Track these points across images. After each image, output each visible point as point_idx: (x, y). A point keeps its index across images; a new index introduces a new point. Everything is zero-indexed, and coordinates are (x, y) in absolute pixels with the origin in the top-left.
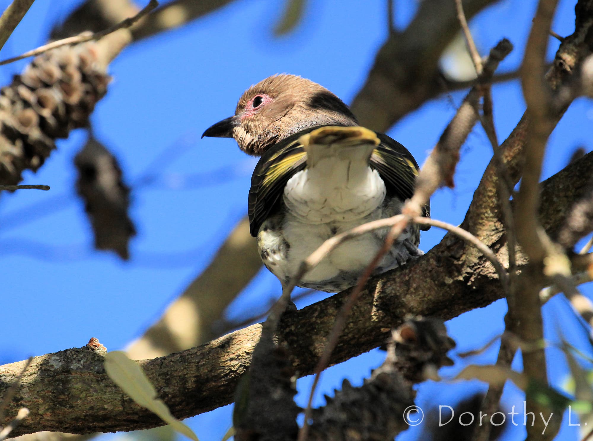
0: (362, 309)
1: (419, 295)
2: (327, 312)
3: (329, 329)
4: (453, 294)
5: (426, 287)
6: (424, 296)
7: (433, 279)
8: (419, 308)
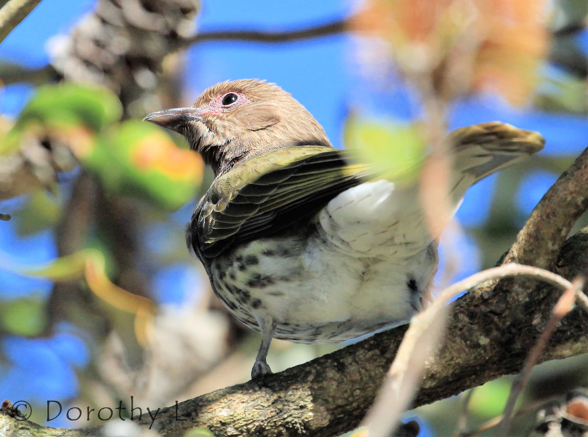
0: (373, 373)
1: (445, 357)
2: (326, 376)
3: (329, 396)
4: (487, 358)
5: (455, 348)
6: (452, 359)
7: (464, 338)
8: (444, 374)
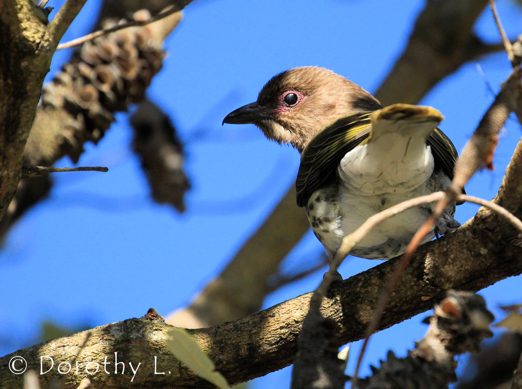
0: (404, 279)
1: (456, 265)
2: (371, 282)
3: (373, 298)
4: (488, 264)
5: (463, 257)
6: (462, 266)
7: (469, 249)
8: (457, 278)
